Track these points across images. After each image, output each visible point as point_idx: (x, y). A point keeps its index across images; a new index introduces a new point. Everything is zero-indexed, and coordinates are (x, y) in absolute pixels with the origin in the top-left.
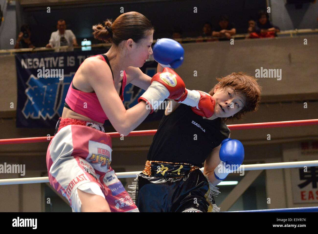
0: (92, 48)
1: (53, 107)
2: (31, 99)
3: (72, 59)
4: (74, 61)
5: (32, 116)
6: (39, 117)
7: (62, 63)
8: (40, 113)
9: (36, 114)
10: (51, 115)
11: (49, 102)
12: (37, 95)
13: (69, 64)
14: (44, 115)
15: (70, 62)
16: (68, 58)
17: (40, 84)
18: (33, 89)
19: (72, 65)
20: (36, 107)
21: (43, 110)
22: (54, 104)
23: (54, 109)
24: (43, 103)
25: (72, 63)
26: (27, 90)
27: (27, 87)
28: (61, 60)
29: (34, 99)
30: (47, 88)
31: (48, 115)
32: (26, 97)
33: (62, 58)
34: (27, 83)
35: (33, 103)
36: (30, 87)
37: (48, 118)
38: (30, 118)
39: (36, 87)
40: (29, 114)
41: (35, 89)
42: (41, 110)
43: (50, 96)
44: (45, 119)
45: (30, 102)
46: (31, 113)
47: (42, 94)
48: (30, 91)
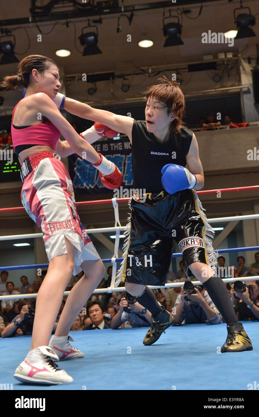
0: (120, 138)
1: (94, 179)
2: (78, 174)
3: (106, 146)
4: (107, 148)
5: (80, 186)
6: (84, 187)
7: (99, 149)
8: (85, 184)
9: (82, 185)
10: (92, 185)
11: (91, 176)
12: (82, 171)
13: (104, 150)
14: (88, 185)
15: (104, 148)
16: (103, 145)
17: (84, 164)
18: (79, 167)
19: (106, 150)
20: (82, 180)
21: (87, 182)
22: (94, 178)
23: (95, 181)
24: (87, 177)
25: (106, 149)
26: (75, 169)
27: (75, 166)
28: (99, 147)
29: (80, 175)
30: (89, 167)
31: (90, 185)
32: (75, 173)
33: (99, 145)
34: (75, 164)
35: (80, 177)
36: (77, 166)
37: (90, 188)
38: (78, 188)
39: (82, 166)
40: (77, 185)
41: (81, 167)
42: (85, 182)
43: (92, 172)
44: (88, 188)
45: (78, 176)
46: (79, 185)
47: (86, 171)
48: (78, 169)
